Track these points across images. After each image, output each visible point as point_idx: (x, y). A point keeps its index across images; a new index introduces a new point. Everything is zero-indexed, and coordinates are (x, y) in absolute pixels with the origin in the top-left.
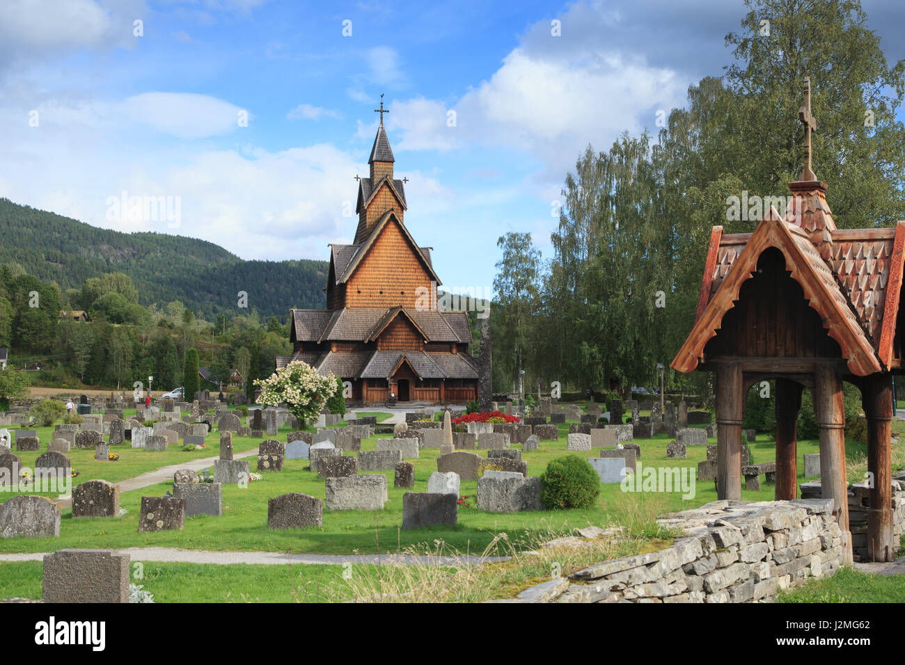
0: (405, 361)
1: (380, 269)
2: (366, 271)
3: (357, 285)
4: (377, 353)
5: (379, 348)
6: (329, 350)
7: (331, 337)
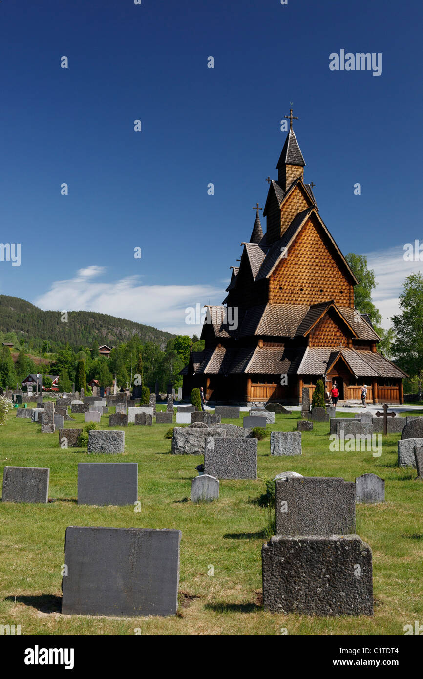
0: (341, 358)
1: (301, 266)
2: (288, 267)
3: (280, 282)
4: (308, 348)
5: (310, 344)
6: (256, 345)
7: (258, 332)
